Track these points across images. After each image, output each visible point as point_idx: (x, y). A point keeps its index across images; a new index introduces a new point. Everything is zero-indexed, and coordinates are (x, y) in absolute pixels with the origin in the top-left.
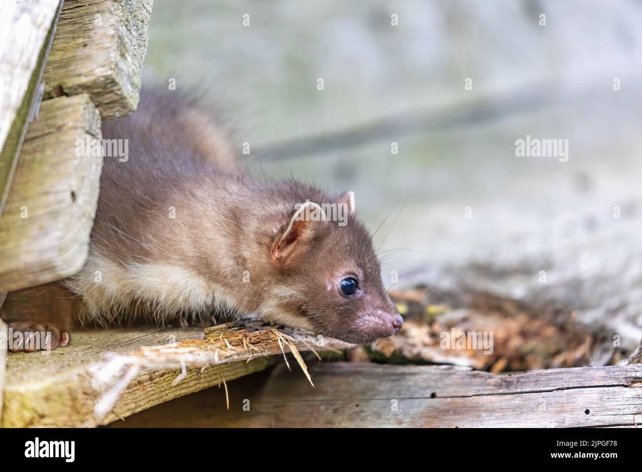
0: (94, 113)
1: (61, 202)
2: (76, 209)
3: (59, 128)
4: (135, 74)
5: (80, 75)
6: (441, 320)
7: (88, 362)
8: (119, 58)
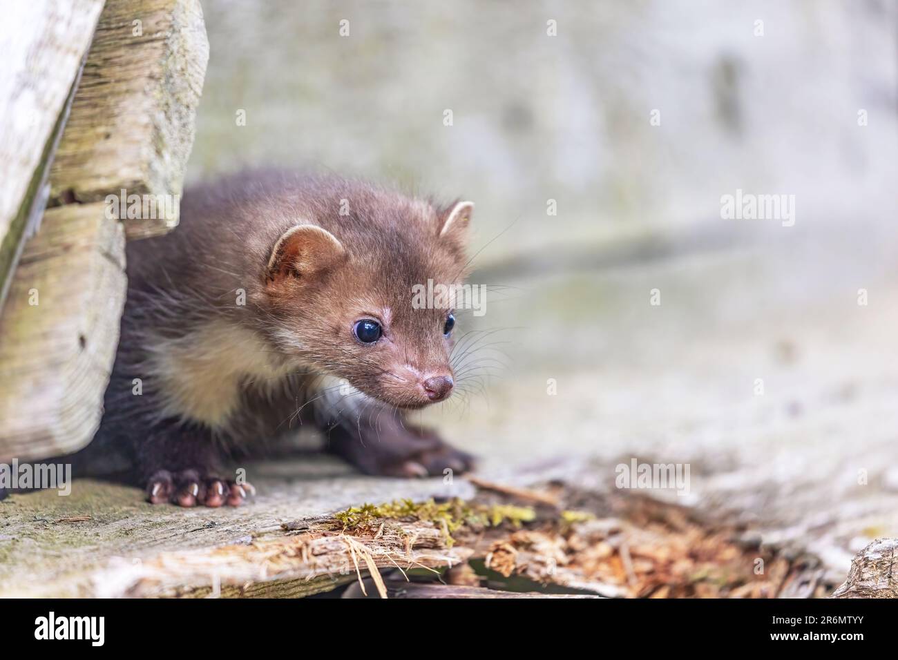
0: (116, 230)
1: (63, 348)
2: (85, 360)
3: (67, 248)
4: (173, 179)
5: (98, 177)
6: (581, 530)
7: (92, 567)
8: (153, 155)
